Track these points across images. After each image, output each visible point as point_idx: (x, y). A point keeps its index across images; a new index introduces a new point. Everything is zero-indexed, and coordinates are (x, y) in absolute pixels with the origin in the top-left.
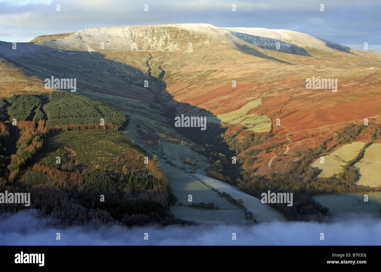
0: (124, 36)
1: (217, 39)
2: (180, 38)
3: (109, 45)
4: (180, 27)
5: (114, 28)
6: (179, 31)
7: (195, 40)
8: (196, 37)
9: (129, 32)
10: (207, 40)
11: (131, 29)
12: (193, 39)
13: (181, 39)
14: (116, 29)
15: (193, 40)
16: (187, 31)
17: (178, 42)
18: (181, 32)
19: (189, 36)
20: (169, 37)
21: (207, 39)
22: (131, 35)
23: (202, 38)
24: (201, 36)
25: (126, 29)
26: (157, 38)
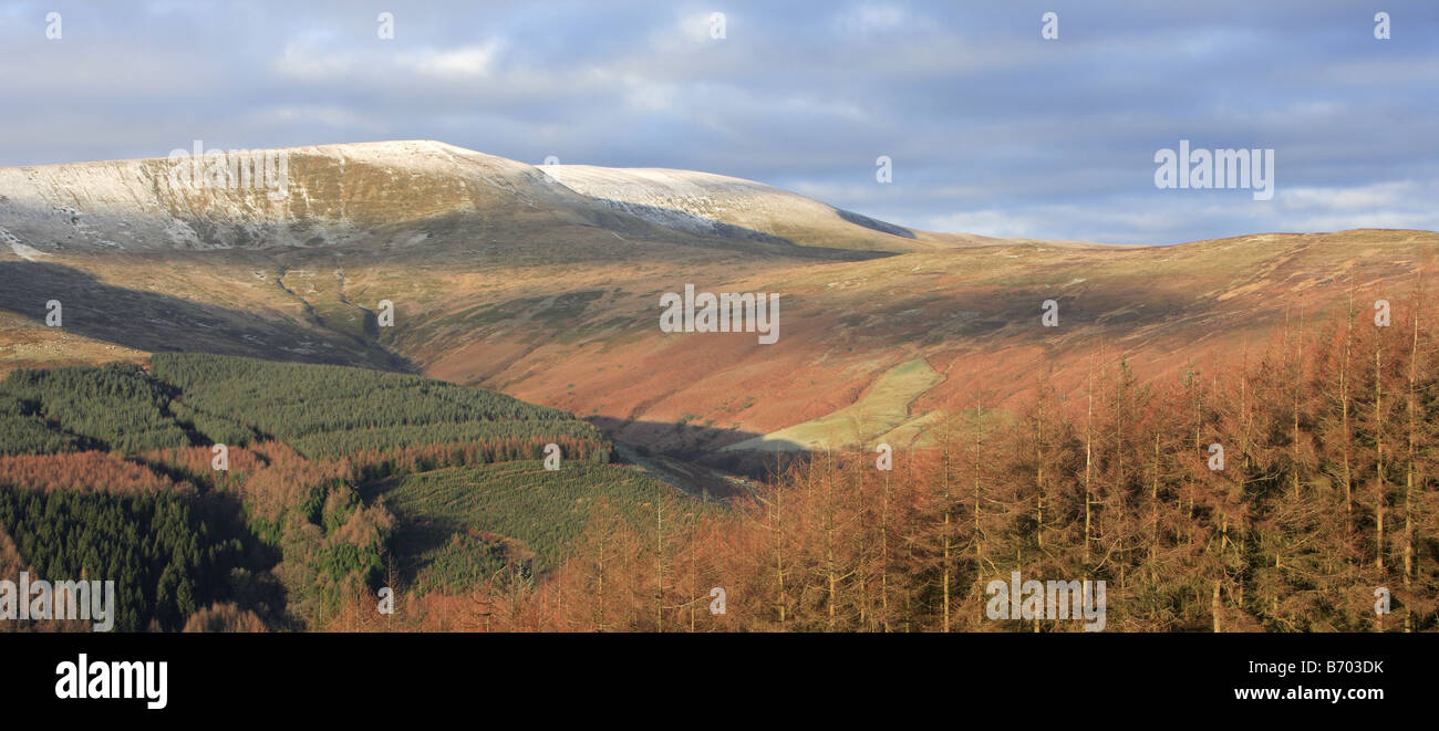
0: (129, 197)
1: (498, 192)
2: (352, 195)
3: (83, 229)
4: (340, 157)
5: (83, 166)
6: (342, 171)
7: (414, 201)
8: (415, 188)
9: (144, 179)
10: (463, 198)
11: (148, 167)
12: (405, 198)
13: (358, 200)
14: (91, 170)
15: (408, 201)
16: (374, 169)
17: (347, 212)
18: (349, 171)
19: (384, 185)
20: (305, 195)
21: (460, 196)
22: (157, 190)
23: (441, 190)
24: (434, 183)
25: (130, 169)
26: (258, 199)
